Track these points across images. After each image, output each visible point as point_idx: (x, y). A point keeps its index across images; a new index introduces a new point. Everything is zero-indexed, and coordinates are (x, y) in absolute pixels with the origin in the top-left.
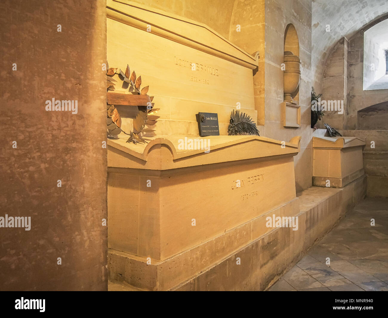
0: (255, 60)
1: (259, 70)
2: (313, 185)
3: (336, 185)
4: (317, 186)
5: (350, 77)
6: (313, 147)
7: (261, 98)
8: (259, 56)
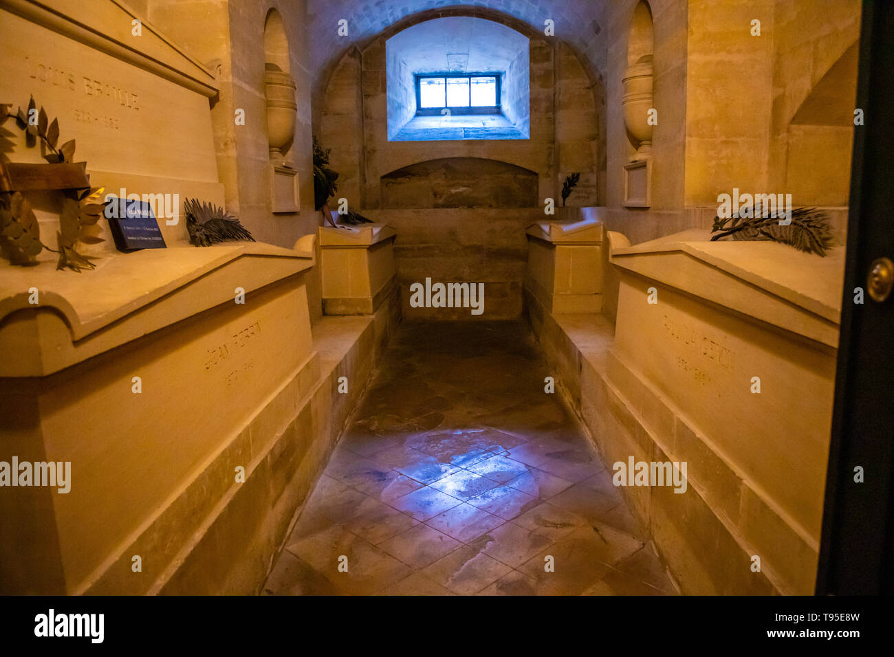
0: (212, 78)
1: (221, 98)
2: (325, 314)
3: (364, 311)
4: (331, 315)
5: (367, 117)
6: (321, 244)
7: (229, 157)
8: (220, 70)
